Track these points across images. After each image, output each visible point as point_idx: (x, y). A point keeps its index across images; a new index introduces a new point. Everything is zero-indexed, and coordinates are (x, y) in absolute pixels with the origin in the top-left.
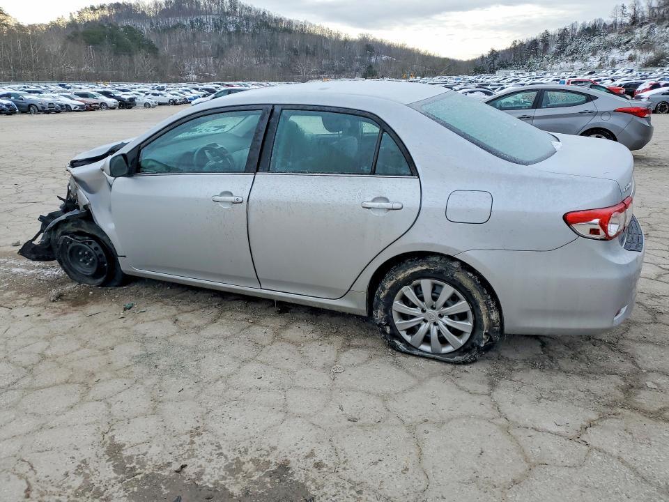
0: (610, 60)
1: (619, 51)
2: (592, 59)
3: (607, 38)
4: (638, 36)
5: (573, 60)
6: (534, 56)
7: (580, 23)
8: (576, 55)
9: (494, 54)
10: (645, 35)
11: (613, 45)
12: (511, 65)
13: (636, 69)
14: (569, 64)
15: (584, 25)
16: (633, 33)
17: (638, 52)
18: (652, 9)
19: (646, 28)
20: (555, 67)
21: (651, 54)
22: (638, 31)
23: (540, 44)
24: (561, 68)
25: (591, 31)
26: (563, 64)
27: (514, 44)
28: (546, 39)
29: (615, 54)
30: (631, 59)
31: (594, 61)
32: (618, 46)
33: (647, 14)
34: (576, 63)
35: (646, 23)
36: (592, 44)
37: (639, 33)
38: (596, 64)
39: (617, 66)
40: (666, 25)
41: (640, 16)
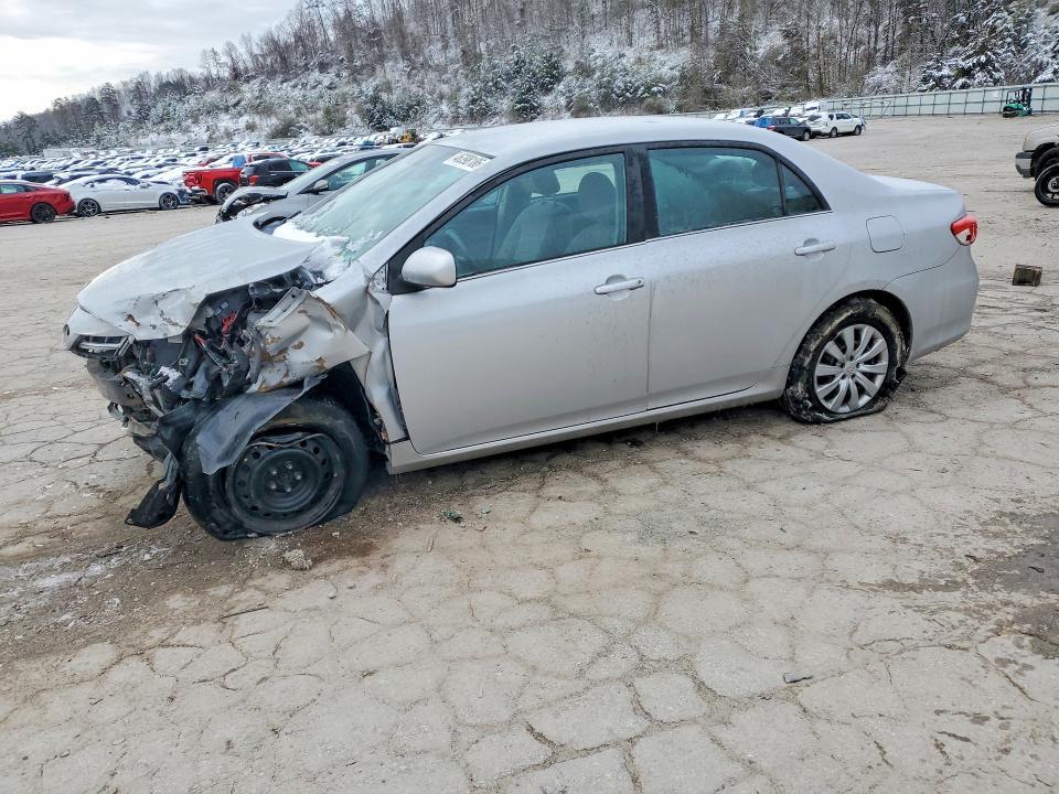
0: (222, 130)
1: (228, 117)
2: (195, 128)
3: (205, 98)
4: (249, 95)
5: (168, 130)
6: (101, 125)
7: (153, 73)
8: (169, 124)
9: (26, 122)
10: (257, 94)
11: (217, 107)
12: (65, 139)
13: (262, 141)
14: (163, 137)
15: (159, 76)
16: (240, 91)
17: (257, 119)
18: (254, 57)
19: (255, 84)
20: (142, 141)
21: (274, 121)
22: (245, 87)
23: (105, 105)
24: (153, 144)
25: (179, 87)
26: (153, 137)
27: (56, 103)
28: (110, 96)
29: (225, 122)
30: (251, 127)
31: (200, 132)
32: (227, 109)
33: (250, 65)
34: (173, 135)
35: (254, 77)
36: (186, 105)
37: (249, 91)
38: (205, 137)
39: (236, 139)
40: (280, 79)
41: (241, 66)
